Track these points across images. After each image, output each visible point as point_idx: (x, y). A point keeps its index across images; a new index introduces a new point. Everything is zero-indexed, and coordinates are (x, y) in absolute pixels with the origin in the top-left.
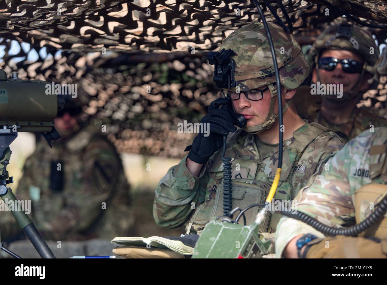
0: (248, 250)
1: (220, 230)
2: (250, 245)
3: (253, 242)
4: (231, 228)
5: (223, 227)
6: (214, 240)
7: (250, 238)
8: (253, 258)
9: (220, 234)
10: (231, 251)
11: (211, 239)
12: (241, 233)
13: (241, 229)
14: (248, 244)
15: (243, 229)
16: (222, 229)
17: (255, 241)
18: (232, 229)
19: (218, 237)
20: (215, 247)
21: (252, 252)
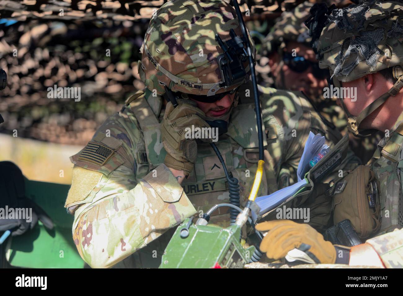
0: (227, 257)
1: (194, 234)
2: (229, 252)
3: (233, 248)
4: (207, 232)
5: (198, 230)
6: (187, 246)
7: (229, 244)
8: (232, 268)
9: (193, 239)
10: (206, 259)
11: (182, 244)
12: (218, 237)
13: (219, 233)
14: (228, 251)
15: (221, 232)
16: (196, 233)
17: (235, 246)
18: (209, 233)
19: (191, 242)
20: (188, 254)
21: (232, 260)
